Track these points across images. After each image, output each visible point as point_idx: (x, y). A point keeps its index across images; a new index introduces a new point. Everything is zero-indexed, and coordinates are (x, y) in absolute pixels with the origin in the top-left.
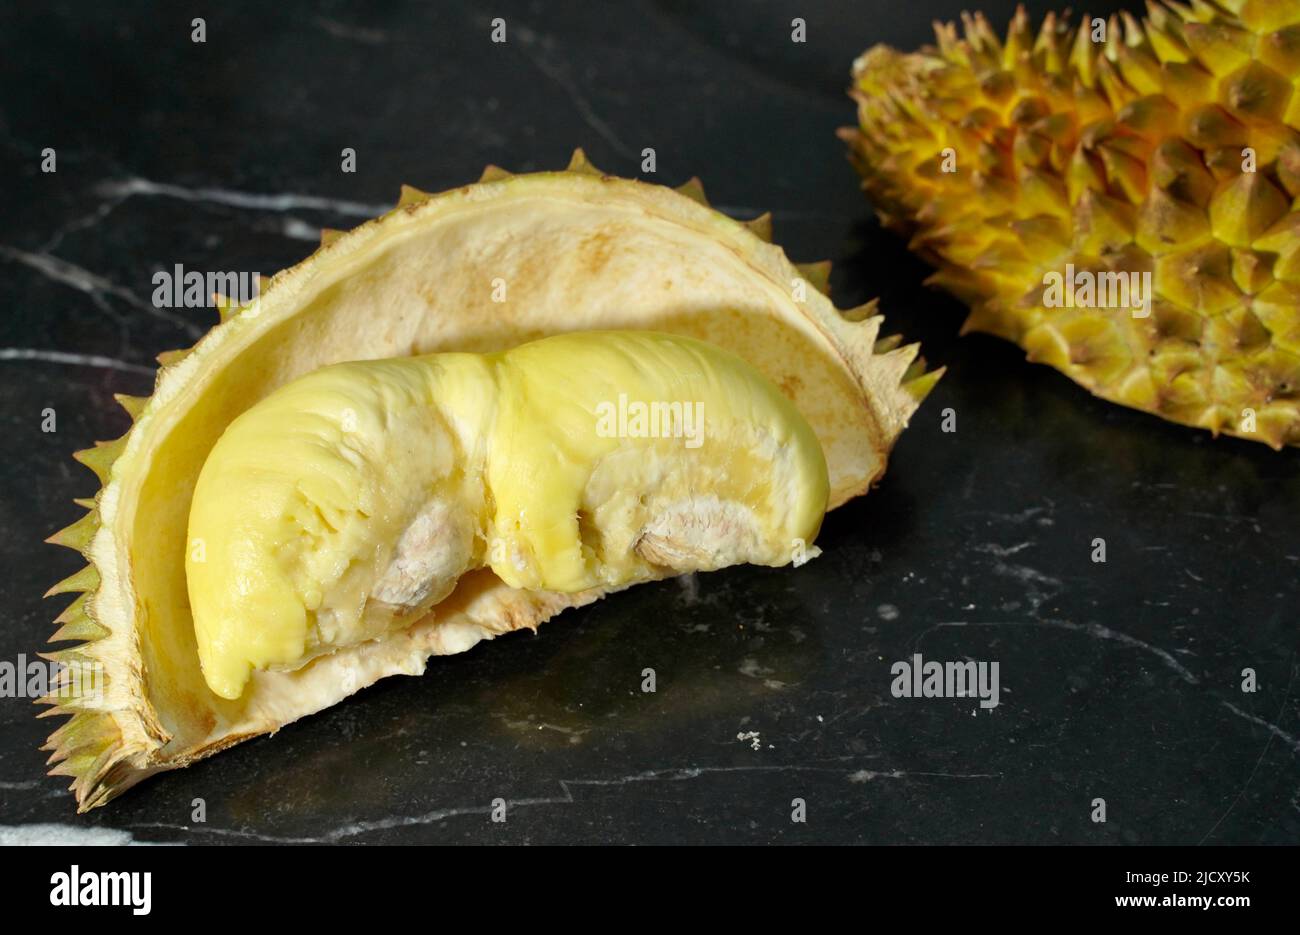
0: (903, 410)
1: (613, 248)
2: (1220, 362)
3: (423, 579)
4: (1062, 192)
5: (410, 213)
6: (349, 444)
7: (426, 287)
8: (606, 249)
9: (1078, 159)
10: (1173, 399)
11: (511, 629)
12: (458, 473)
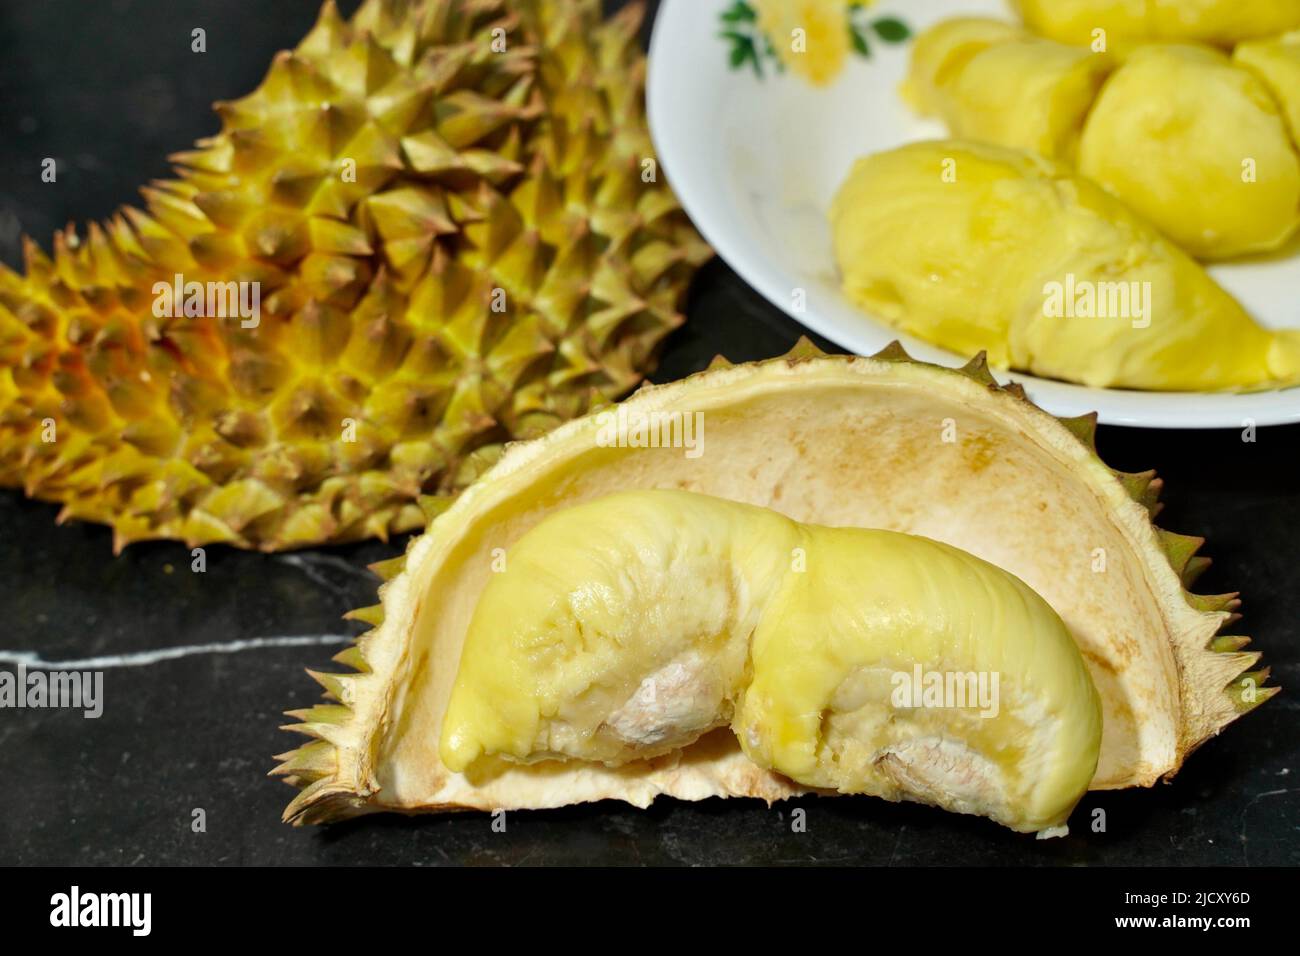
0: (1219, 715)
1: (995, 455)
3: (659, 723)
5: (791, 366)
6: (630, 572)
7: (799, 438)
8: (989, 453)
11: (747, 795)
12: (726, 633)
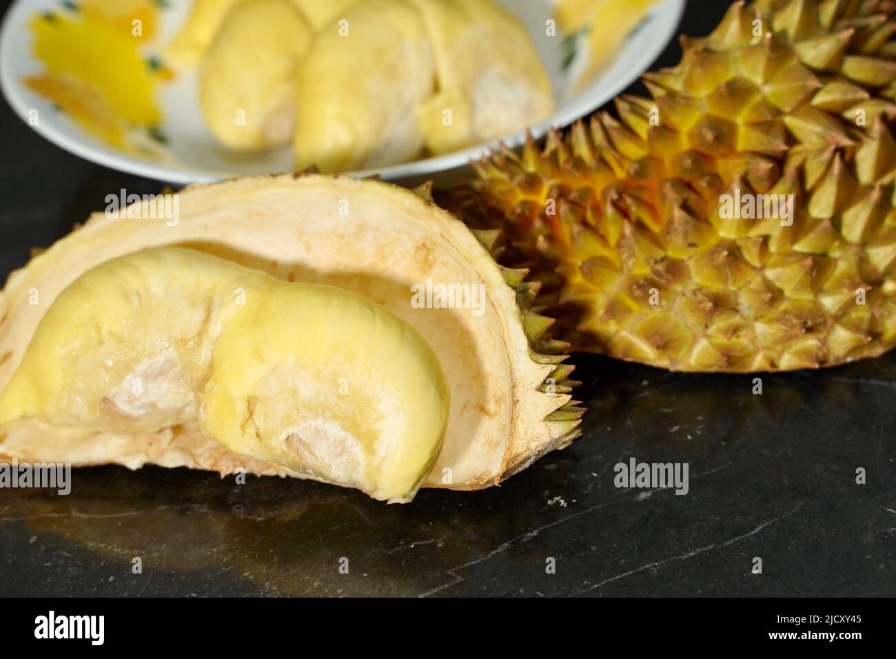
1: (435, 259)
2: (756, 319)
4: (603, 239)
5: (295, 178)
7: (305, 237)
8: (431, 258)
9: (609, 210)
10: (732, 354)
